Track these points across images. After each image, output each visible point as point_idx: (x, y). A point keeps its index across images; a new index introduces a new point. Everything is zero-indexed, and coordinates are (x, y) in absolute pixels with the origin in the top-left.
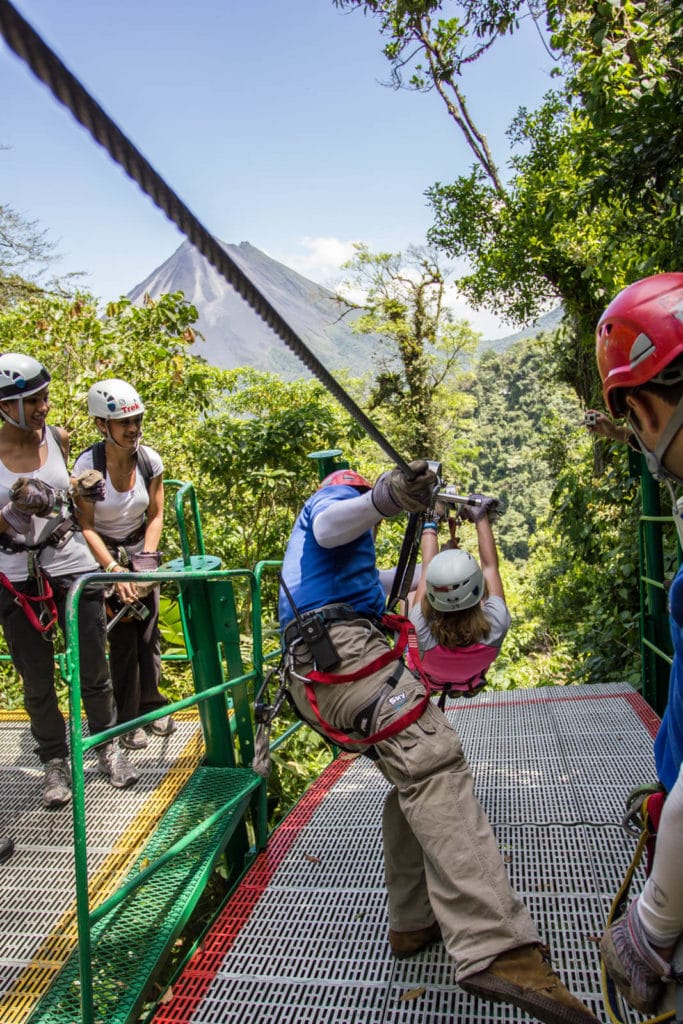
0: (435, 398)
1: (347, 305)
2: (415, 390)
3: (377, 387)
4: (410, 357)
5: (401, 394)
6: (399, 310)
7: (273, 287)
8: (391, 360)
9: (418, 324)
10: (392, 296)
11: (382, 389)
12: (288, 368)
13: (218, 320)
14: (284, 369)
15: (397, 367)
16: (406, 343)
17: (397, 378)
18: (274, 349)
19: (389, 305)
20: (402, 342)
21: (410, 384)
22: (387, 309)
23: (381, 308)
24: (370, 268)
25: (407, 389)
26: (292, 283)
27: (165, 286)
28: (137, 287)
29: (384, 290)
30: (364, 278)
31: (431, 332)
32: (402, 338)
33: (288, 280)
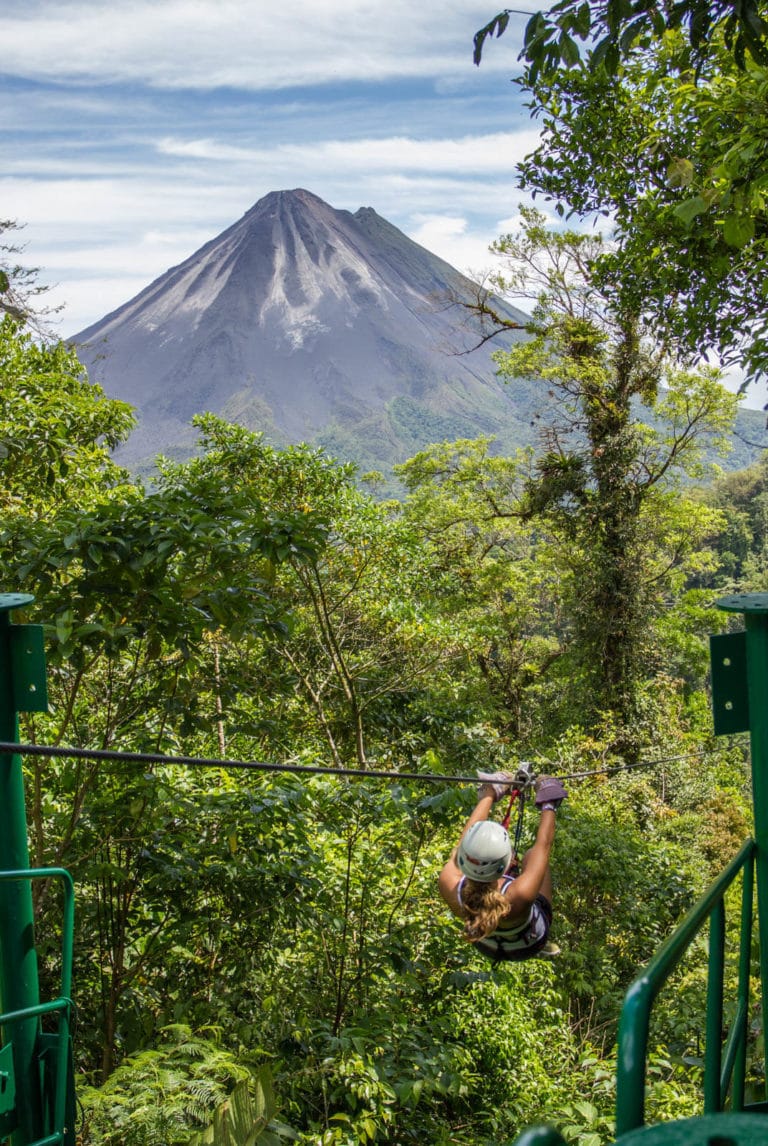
0: (645, 508)
1: (496, 320)
2: (607, 488)
3: (539, 480)
4: (605, 427)
5: (580, 494)
6: (590, 339)
7: (411, 291)
8: (566, 431)
9: (623, 368)
10: (579, 311)
11: (546, 482)
12: (423, 436)
13: (307, 340)
14: (415, 437)
15: (577, 444)
16: (596, 402)
17: (577, 465)
18: (400, 400)
19: (572, 329)
20: (591, 398)
21: (599, 478)
22: (568, 334)
23: (557, 333)
24: (544, 258)
25: (592, 487)
26: (442, 285)
27: (220, 273)
28: (171, 271)
29: (565, 299)
30: (532, 274)
31: (648, 384)
32: (592, 391)
33: (437, 280)
